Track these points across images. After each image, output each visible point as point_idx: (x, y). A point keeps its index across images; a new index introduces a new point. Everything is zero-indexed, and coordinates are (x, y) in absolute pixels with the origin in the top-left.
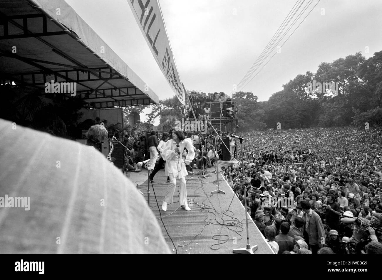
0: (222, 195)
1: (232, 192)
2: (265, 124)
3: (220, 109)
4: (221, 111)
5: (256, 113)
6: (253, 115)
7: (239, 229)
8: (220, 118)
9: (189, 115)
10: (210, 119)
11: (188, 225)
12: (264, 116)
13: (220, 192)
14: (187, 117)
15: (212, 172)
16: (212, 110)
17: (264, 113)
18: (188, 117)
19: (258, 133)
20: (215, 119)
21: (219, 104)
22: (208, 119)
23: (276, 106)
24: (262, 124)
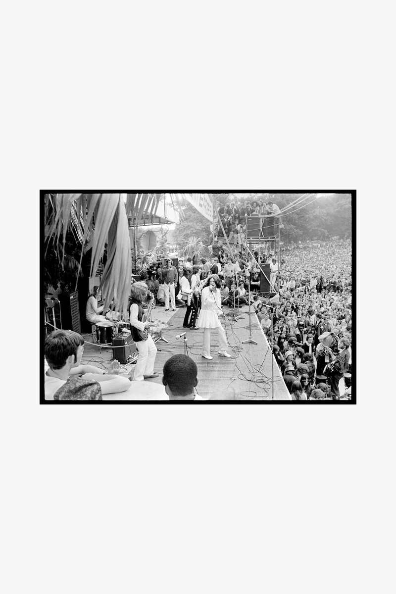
0: (254, 345)
1: (266, 343)
2: (326, 231)
3: (258, 226)
4: (261, 229)
5: (314, 214)
6: (309, 218)
7: (267, 386)
8: (258, 238)
9: (217, 234)
10: (245, 239)
11: (217, 380)
12: (326, 220)
13: (251, 342)
14: (215, 237)
15: (245, 313)
16: (248, 228)
17: (325, 215)
18: (217, 236)
19: (315, 245)
20: (252, 239)
21: (259, 219)
22: (243, 239)
23: (345, 205)
24: (321, 231)
